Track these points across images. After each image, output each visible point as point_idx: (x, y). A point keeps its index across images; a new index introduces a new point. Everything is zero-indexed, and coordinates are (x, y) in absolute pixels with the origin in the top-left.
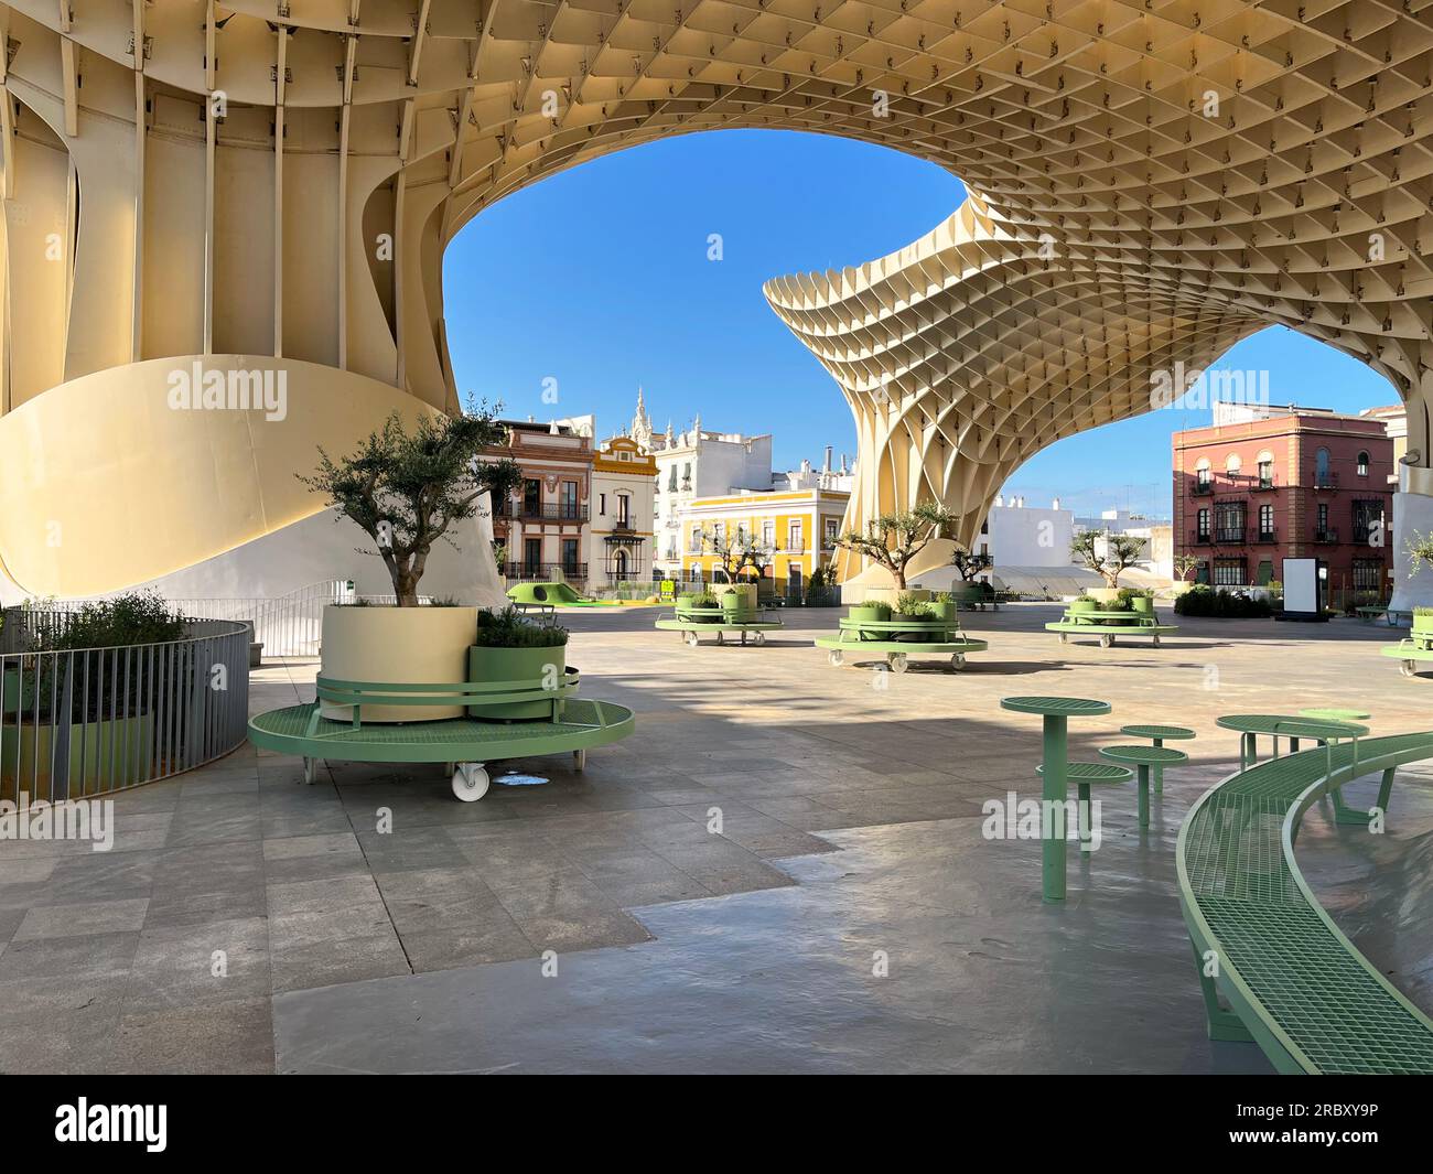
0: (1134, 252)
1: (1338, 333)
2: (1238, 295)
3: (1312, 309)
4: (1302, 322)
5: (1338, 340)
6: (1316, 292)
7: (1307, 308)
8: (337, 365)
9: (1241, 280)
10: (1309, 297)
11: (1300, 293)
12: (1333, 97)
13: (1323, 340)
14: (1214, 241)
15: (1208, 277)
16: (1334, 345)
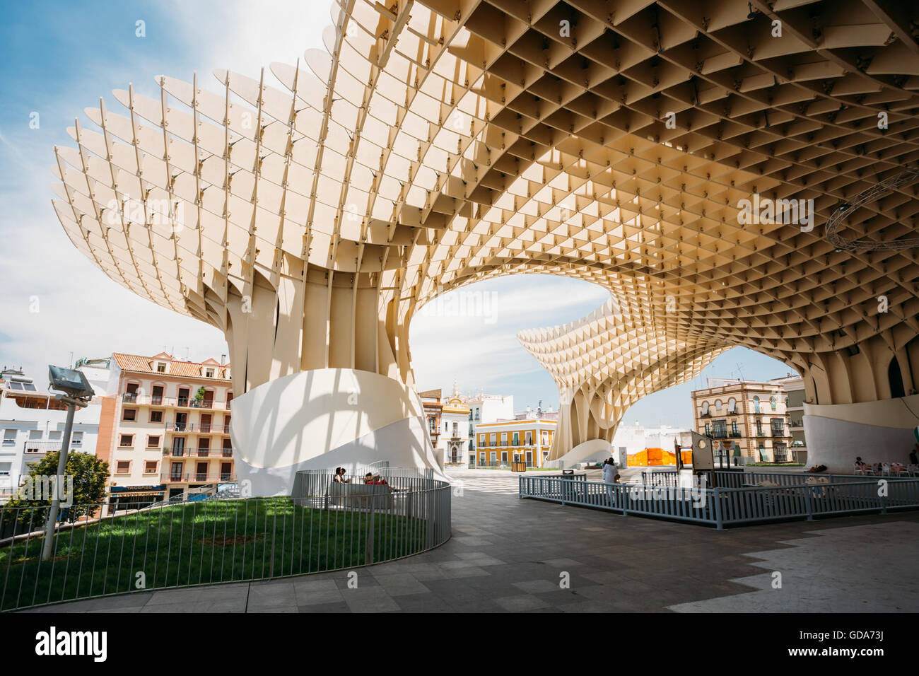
0: (685, 313)
1: (771, 350)
2: (728, 336)
3: (761, 341)
4: (755, 346)
5: (771, 353)
6: (763, 335)
7: (759, 341)
8: (375, 372)
9: (730, 330)
10: (760, 337)
11: (757, 335)
12: (779, 245)
13: (764, 353)
14: (720, 315)
15: (715, 329)
16: (770, 356)
